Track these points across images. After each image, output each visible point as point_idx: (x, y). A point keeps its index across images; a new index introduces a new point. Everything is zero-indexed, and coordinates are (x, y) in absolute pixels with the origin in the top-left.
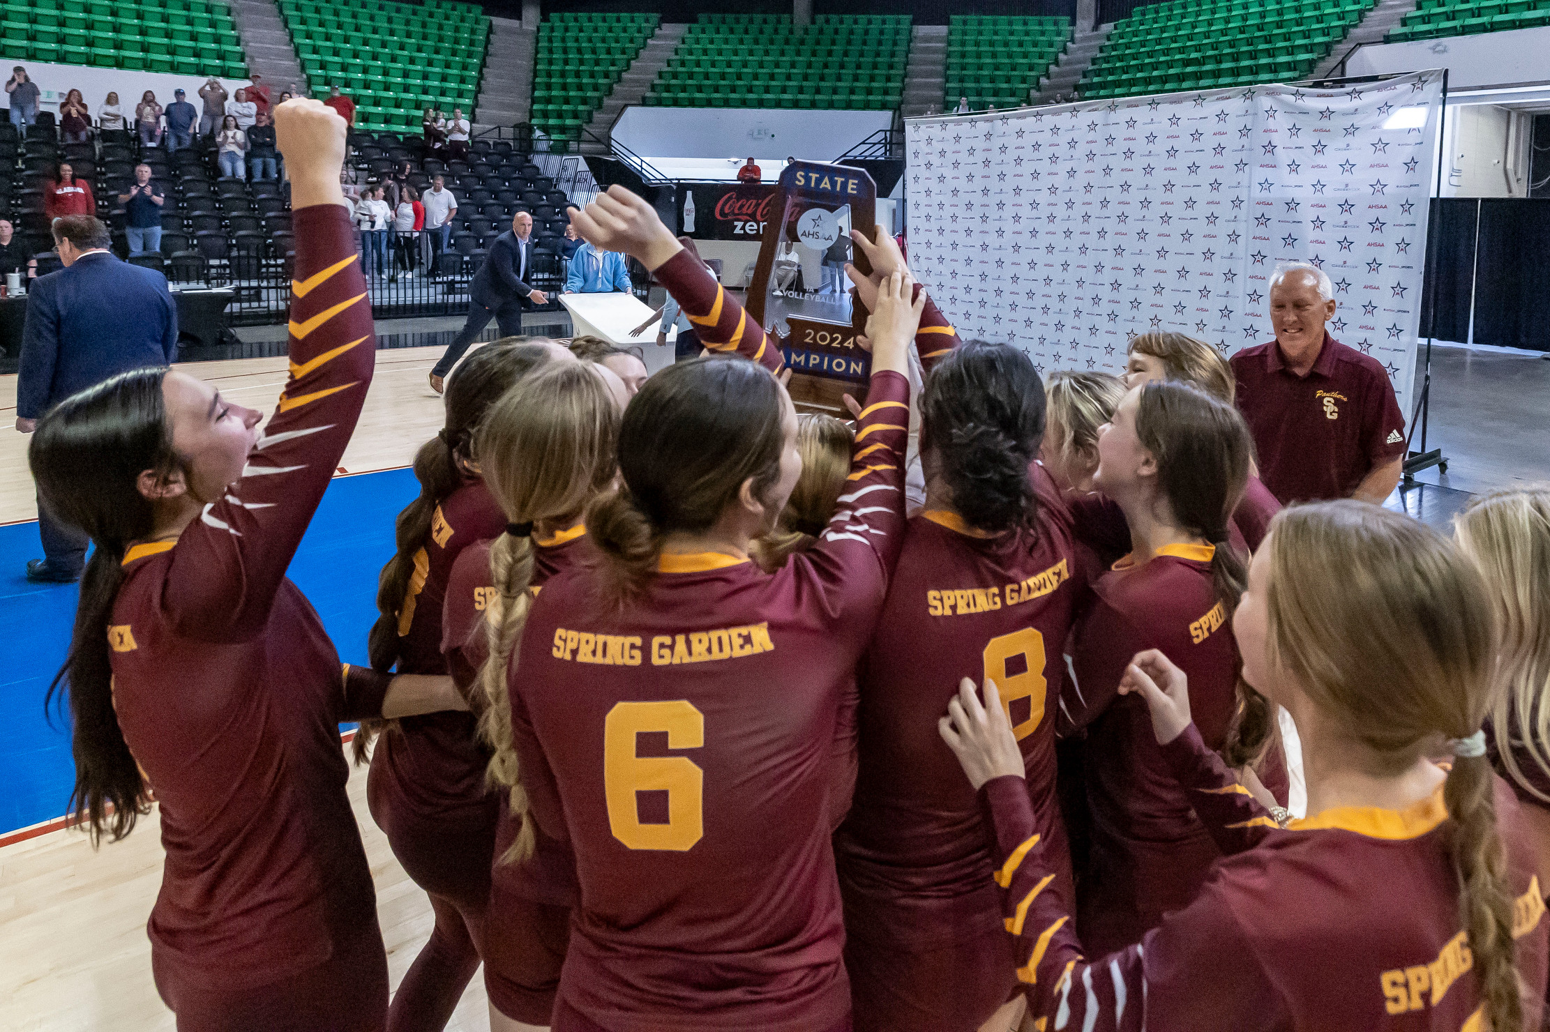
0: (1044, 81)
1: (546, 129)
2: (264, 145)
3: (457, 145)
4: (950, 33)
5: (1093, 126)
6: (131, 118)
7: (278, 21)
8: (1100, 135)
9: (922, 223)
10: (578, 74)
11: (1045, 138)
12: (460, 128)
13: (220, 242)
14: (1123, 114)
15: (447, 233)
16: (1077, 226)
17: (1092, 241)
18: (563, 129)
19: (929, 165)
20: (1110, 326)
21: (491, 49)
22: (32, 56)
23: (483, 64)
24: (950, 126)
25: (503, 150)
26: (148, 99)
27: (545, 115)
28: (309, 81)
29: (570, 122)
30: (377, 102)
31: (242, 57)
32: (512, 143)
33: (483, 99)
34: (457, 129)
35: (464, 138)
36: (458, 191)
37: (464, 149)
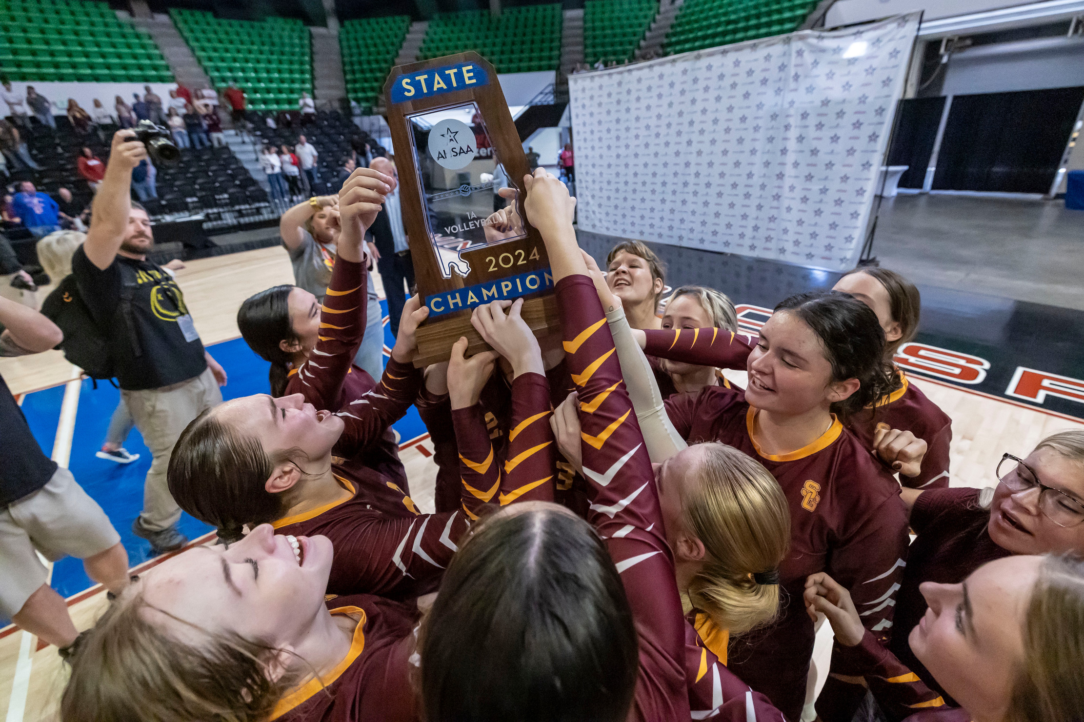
0: (642, 43)
1: (358, 100)
2: (195, 125)
3: (308, 115)
4: (585, 14)
5: (685, 72)
6: (115, 114)
7: (181, 41)
8: (689, 77)
9: (582, 144)
10: (369, 62)
11: (655, 82)
12: (308, 105)
13: (189, 188)
14: (704, 62)
15: (315, 170)
16: (673, 139)
17: (683, 148)
18: (367, 100)
19: (584, 106)
20: (694, 199)
21: (315, 49)
22: (42, 78)
23: (312, 60)
24: (597, 79)
25: (334, 116)
26: (119, 101)
27: (355, 91)
28: (212, 81)
29: (370, 94)
30: (256, 91)
31: (167, 68)
32: (340, 111)
33: (317, 83)
34: (306, 105)
35: (311, 110)
36: (315, 144)
37: (313, 118)
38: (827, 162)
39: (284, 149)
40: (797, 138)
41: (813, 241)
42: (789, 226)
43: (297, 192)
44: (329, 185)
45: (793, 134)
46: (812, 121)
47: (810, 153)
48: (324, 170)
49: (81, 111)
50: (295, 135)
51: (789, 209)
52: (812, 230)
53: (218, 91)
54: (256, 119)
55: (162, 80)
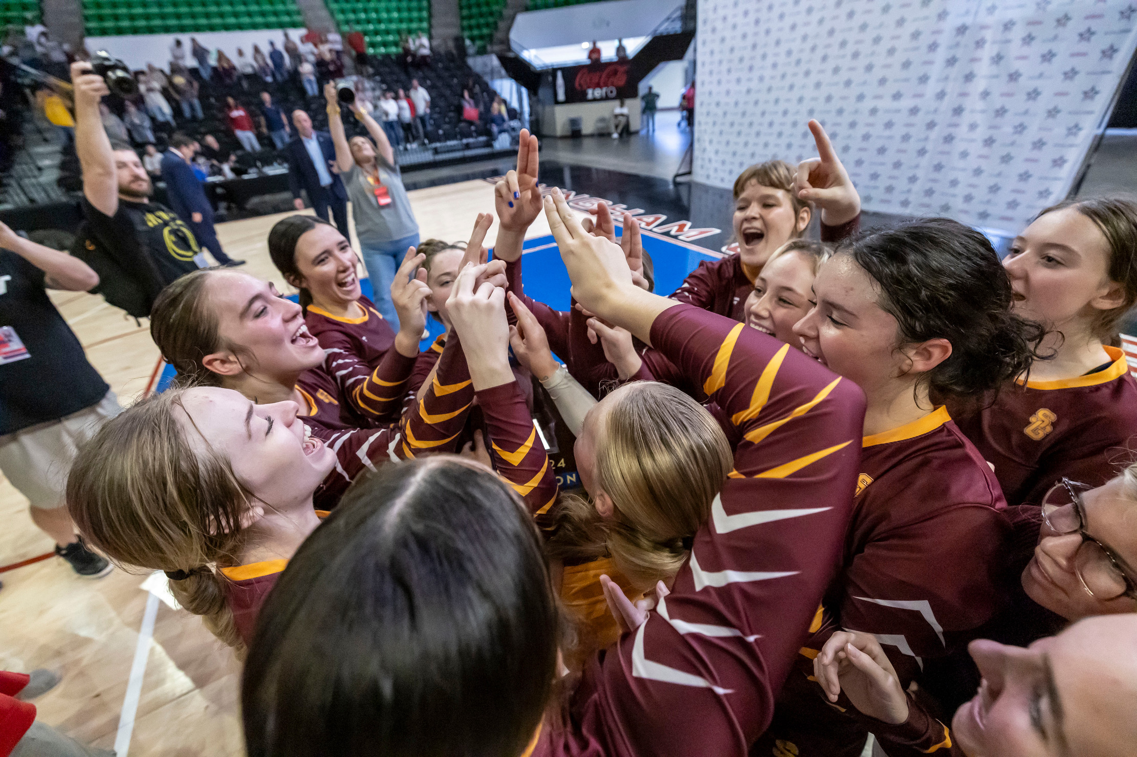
1: (473, 39)
3: (424, 57)
6: (254, 64)
9: (706, 78)
12: (422, 45)
15: (428, 116)
16: (816, 66)
18: (481, 37)
19: (714, 30)
25: (449, 57)
26: (257, 50)
27: (470, 28)
28: (338, 25)
29: (485, 31)
30: (376, 33)
31: (299, 13)
32: (454, 52)
33: (434, 22)
34: (422, 46)
35: (426, 52)
36: (429, 89)
37: (429, 60)
38: (1031, 90)
39: (401, 93)
40: (993, 58)
41: (990, 196)
42: (961, 176)
43: (411, 138)
44: (441, 132)
45: (988, 52)
46: (1018, 33)
47: (1007, 78)
48: (436, 116)
49: (228, 60)
50: (410, 78)
51: (964, 155)
52: (992, 181)
53: (343, 35)
54: (376, 63)
55: (294, 25)
